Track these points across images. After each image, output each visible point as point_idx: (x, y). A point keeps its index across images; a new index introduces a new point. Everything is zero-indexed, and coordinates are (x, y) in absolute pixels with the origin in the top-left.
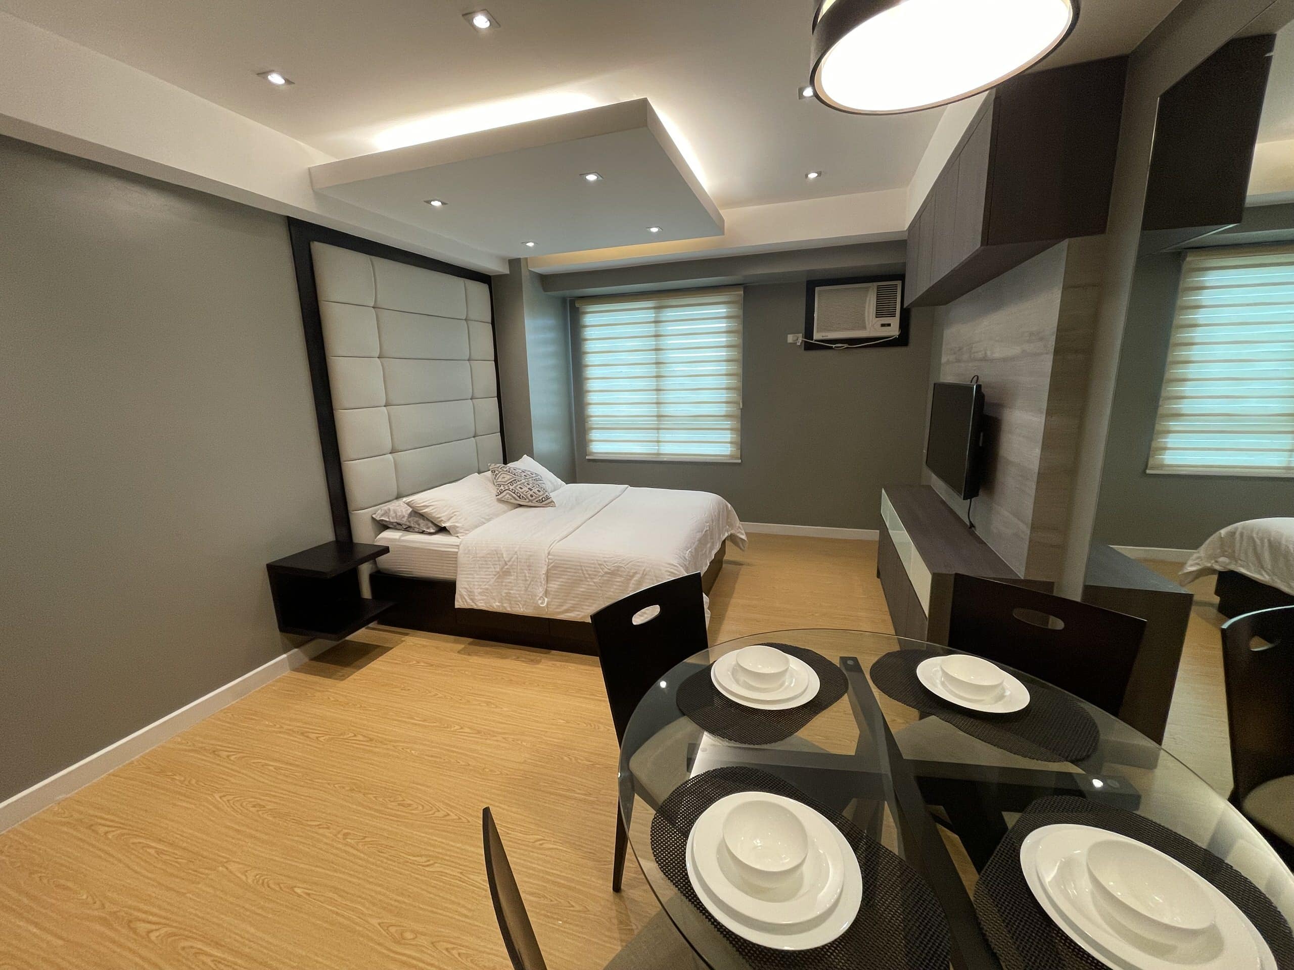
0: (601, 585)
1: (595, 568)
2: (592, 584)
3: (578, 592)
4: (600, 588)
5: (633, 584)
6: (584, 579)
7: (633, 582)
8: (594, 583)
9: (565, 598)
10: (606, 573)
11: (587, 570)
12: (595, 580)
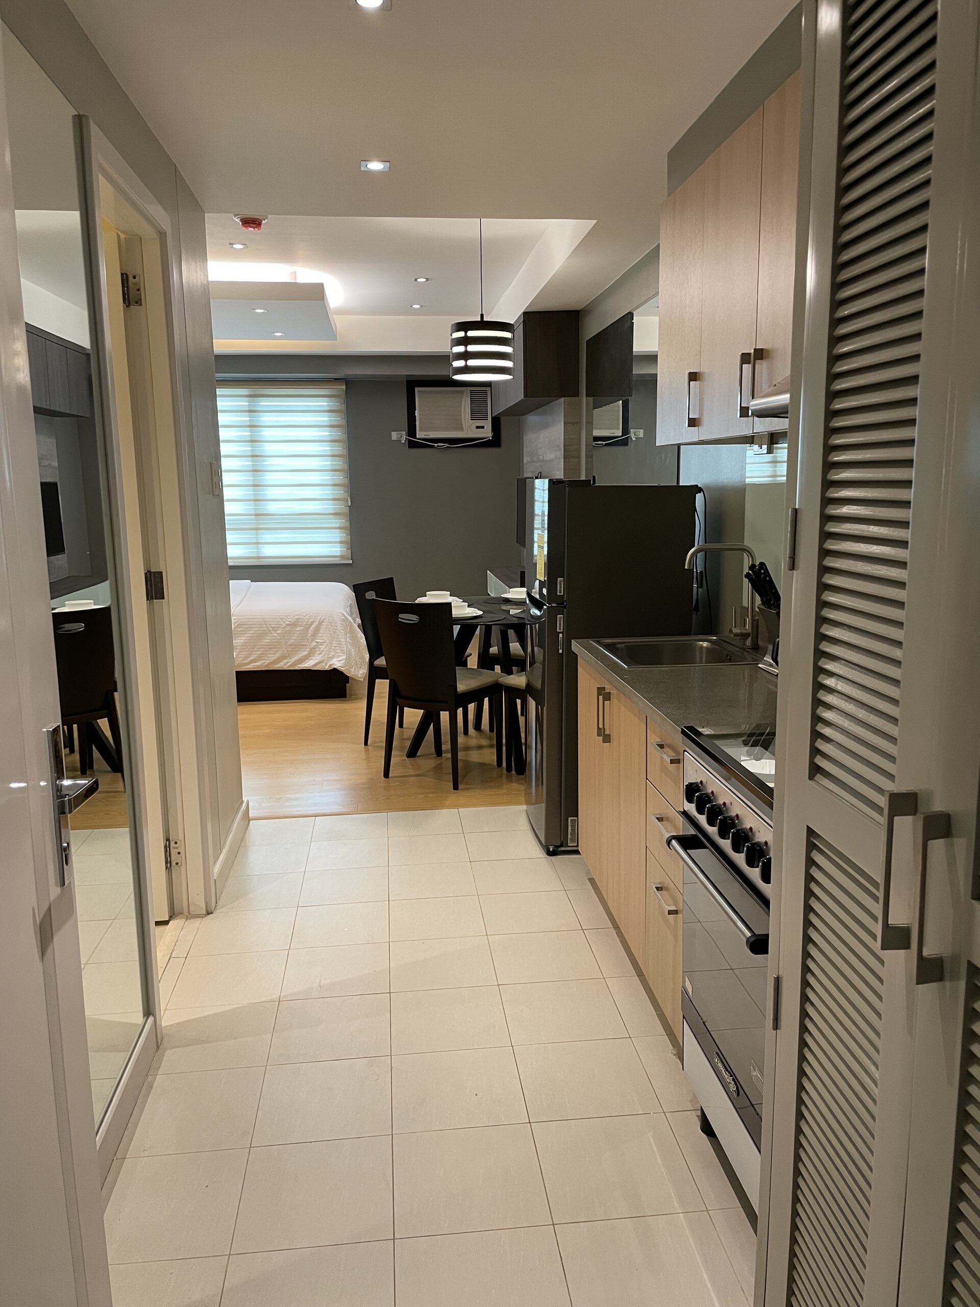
0: (284, 635)
1: (277, 622)
2: (276, 635)
3: (264, 643)
4: (283, 638)
5: (312, 631)
6: (268, 632)
7: (311, 629)
8: (277, 633)
9: (251, 650)
10: (288, 625)
11: (270, 625)
12: (278, 632)
